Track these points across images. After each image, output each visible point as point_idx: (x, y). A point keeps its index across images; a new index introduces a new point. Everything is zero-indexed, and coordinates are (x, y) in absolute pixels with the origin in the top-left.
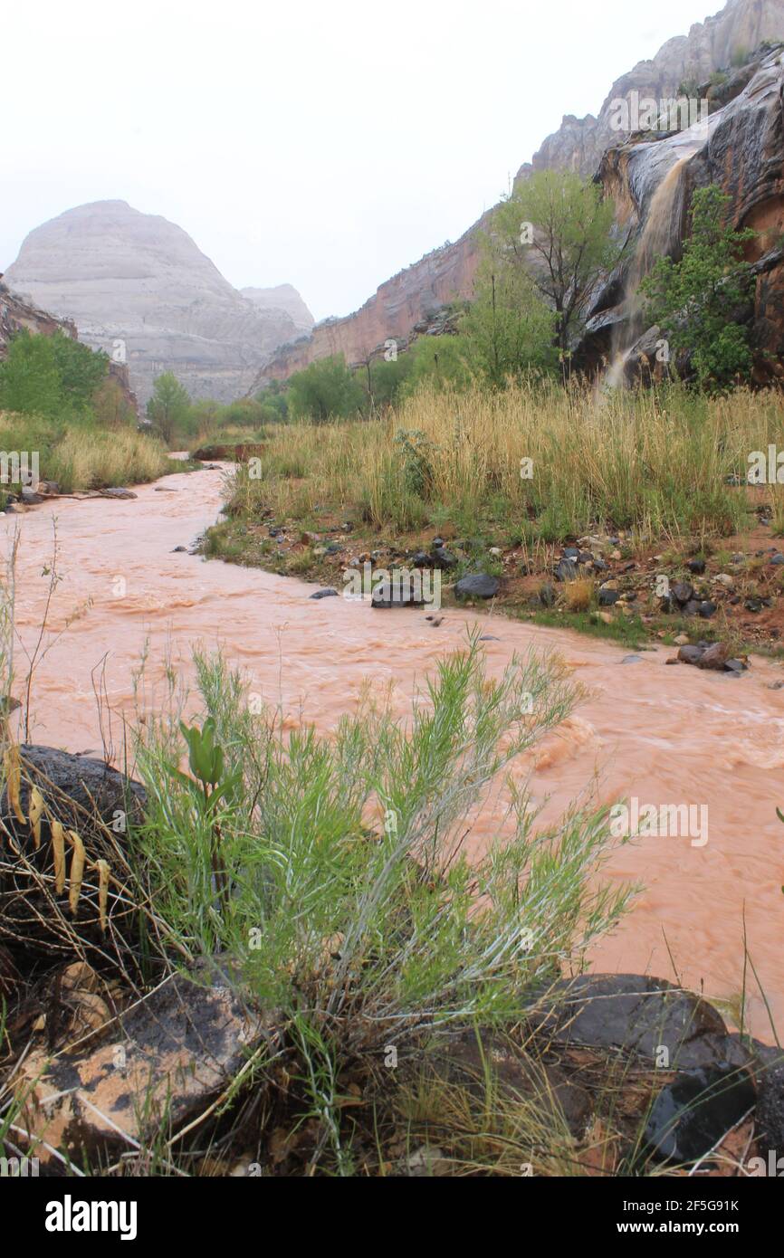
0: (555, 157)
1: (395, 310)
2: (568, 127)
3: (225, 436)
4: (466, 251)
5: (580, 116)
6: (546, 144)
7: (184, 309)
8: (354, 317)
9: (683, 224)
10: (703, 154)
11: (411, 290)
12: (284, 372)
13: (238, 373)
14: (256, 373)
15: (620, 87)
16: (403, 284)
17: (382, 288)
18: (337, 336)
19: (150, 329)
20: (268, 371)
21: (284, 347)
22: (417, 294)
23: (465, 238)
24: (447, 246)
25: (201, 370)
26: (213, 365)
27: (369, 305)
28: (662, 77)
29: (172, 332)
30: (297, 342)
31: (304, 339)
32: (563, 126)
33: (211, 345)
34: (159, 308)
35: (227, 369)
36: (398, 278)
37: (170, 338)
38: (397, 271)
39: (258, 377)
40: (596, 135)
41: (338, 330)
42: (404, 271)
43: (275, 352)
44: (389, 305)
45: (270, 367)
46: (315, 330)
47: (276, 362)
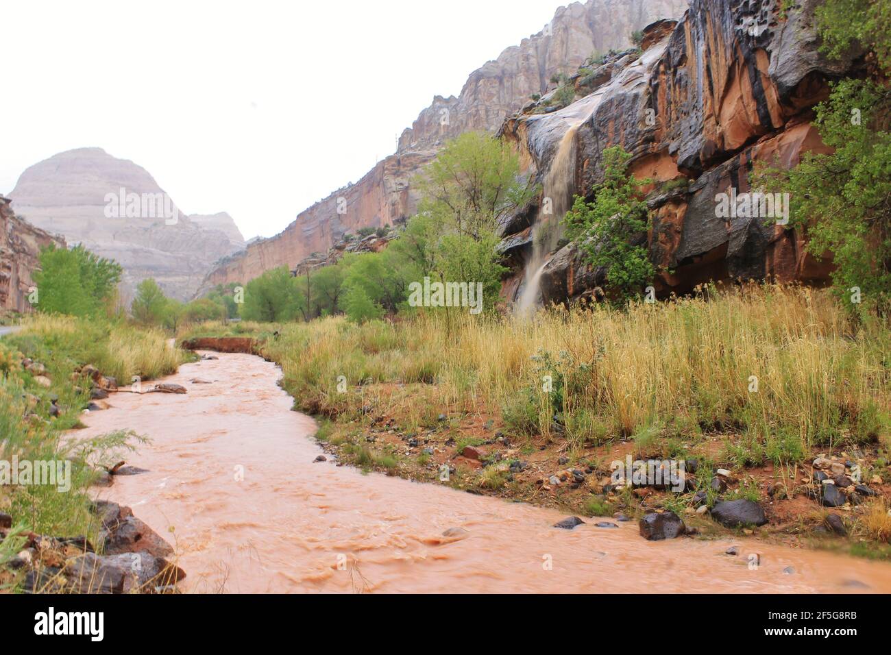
0: (429, 124)
1: (310, 232)
2: (438, 104)
3: (204, 330)
4: (365, 190)
5: (446, 96)
6: (422, 115)
7: (146, 230)
8: (279, 238)
9: (577, 173)
10: (590, 123)
11: (323, 218)
12: (224, 278)
13: (187, 278)
14: (202, 278)
15: (474, 78)
16: (316, 213)
17: (300, 216)
18: (265, 252)
19: (119, 244)
20: (212, 276)
21: (225, 259)
22: (327, 221)
23: (363, 180)
24: (350, 186)
25: (158, 275)
26: (168, 272)
27: (290, 229)
28: (503, 72)
29: (136, 246)
30: (234, 255)
31: (240, 253)
32: (434, 102)
33: (166, 256)
34: (126, 228)
35: (177, 275)
36: (312, 208)
37: (135, 251)
38: (312, 204)
39: (204, 281)
40: (458, 109)
41: (266, 247)
42: (317, 204)
43: (217, 263)
44: (305, 229)
45: (214, 274)
46: (249, 246)
47: (219, 270)
